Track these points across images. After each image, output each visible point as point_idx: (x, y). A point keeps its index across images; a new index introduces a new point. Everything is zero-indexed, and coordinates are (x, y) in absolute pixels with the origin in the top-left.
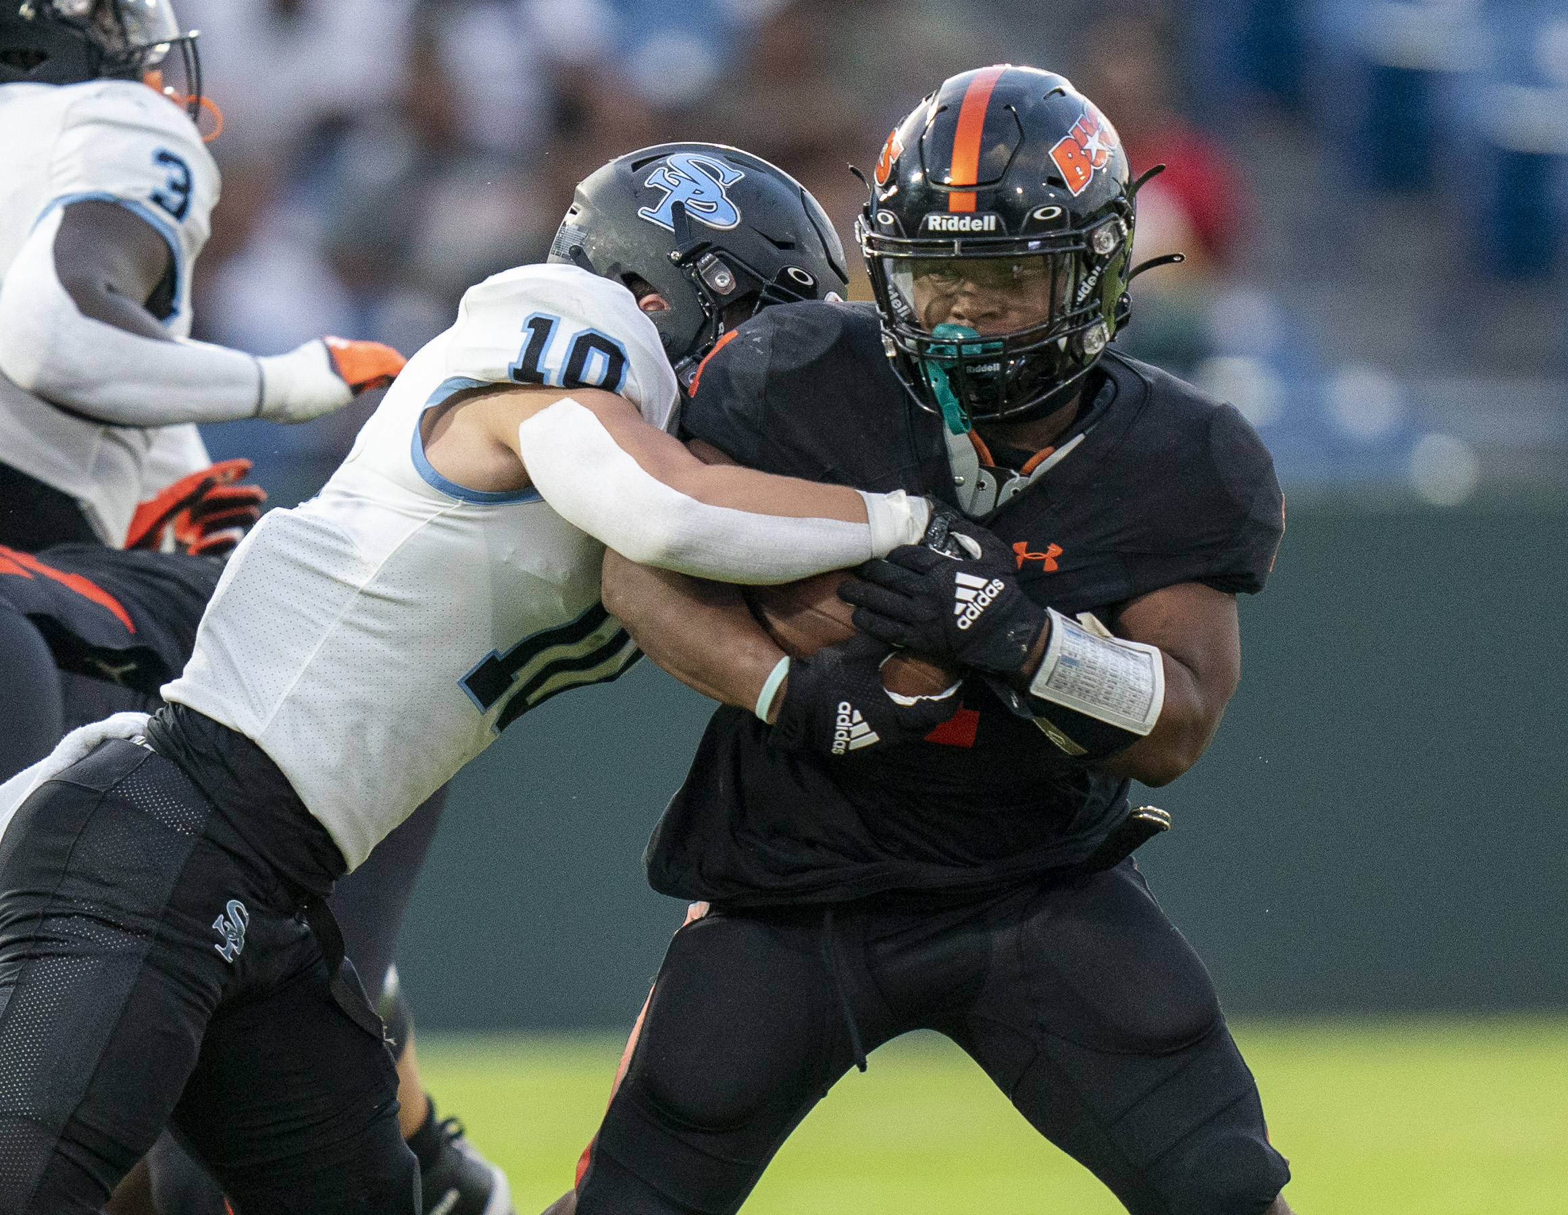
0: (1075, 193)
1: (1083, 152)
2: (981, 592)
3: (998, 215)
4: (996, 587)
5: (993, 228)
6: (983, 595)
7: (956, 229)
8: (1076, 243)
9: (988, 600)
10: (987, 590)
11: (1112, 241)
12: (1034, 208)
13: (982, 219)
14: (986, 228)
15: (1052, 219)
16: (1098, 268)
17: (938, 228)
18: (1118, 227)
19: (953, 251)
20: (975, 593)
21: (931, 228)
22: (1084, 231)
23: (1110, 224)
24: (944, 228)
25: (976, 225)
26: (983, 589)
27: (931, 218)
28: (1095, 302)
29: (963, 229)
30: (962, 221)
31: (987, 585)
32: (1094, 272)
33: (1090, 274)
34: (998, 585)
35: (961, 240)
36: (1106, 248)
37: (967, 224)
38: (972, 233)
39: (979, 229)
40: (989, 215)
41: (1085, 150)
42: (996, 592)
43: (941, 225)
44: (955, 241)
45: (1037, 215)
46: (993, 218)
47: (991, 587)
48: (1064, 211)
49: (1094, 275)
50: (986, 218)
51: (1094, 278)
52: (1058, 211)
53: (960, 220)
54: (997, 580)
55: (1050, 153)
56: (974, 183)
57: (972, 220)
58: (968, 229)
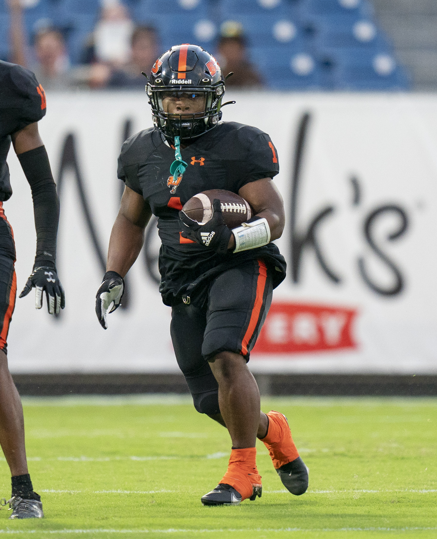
0: (213, 76)
2: (208, 237)
4: (212, 234)
5: (191, 83)
6: (209, 238)
7: (180, 83)
8: (213, 90)
9: (211, 239)
10: (210, 236)
11: (221, 92)
12: (202, 78)
13: (187, 80)
14: (189, 83)
15: (207, 82)
16: (217, 99)
17: (175, 83)
18: (223, 88)
19: (180, 89)
20: (207, 237)
21: (173, 83)
22: (215, 87)
23: (221, 87)
24: (177, 83)
25: (186, 82)
26: (209, 236)
27: (173, 80)
28: (216, 108)
29: (182, 83)
30: (182, 81)
31: (210, 234)
34: (213, 233)
35: (182, 86)
37: (183, 82)
38: (185, 84)
39: (187, 83)
41: (214, 65)
42: (213, 236)
43: (176, 82)
44: (180, 86)
45: (203, 80)
46: (191, 80)
47: (211, 235)
49: (216, 101)
50: (189, 80)
52: (208, 80)
53: (181, 80)
54: (213, 232)
55: (206, 64)
56: (185, 70)
57: (185, 81)
58: (183, 83)
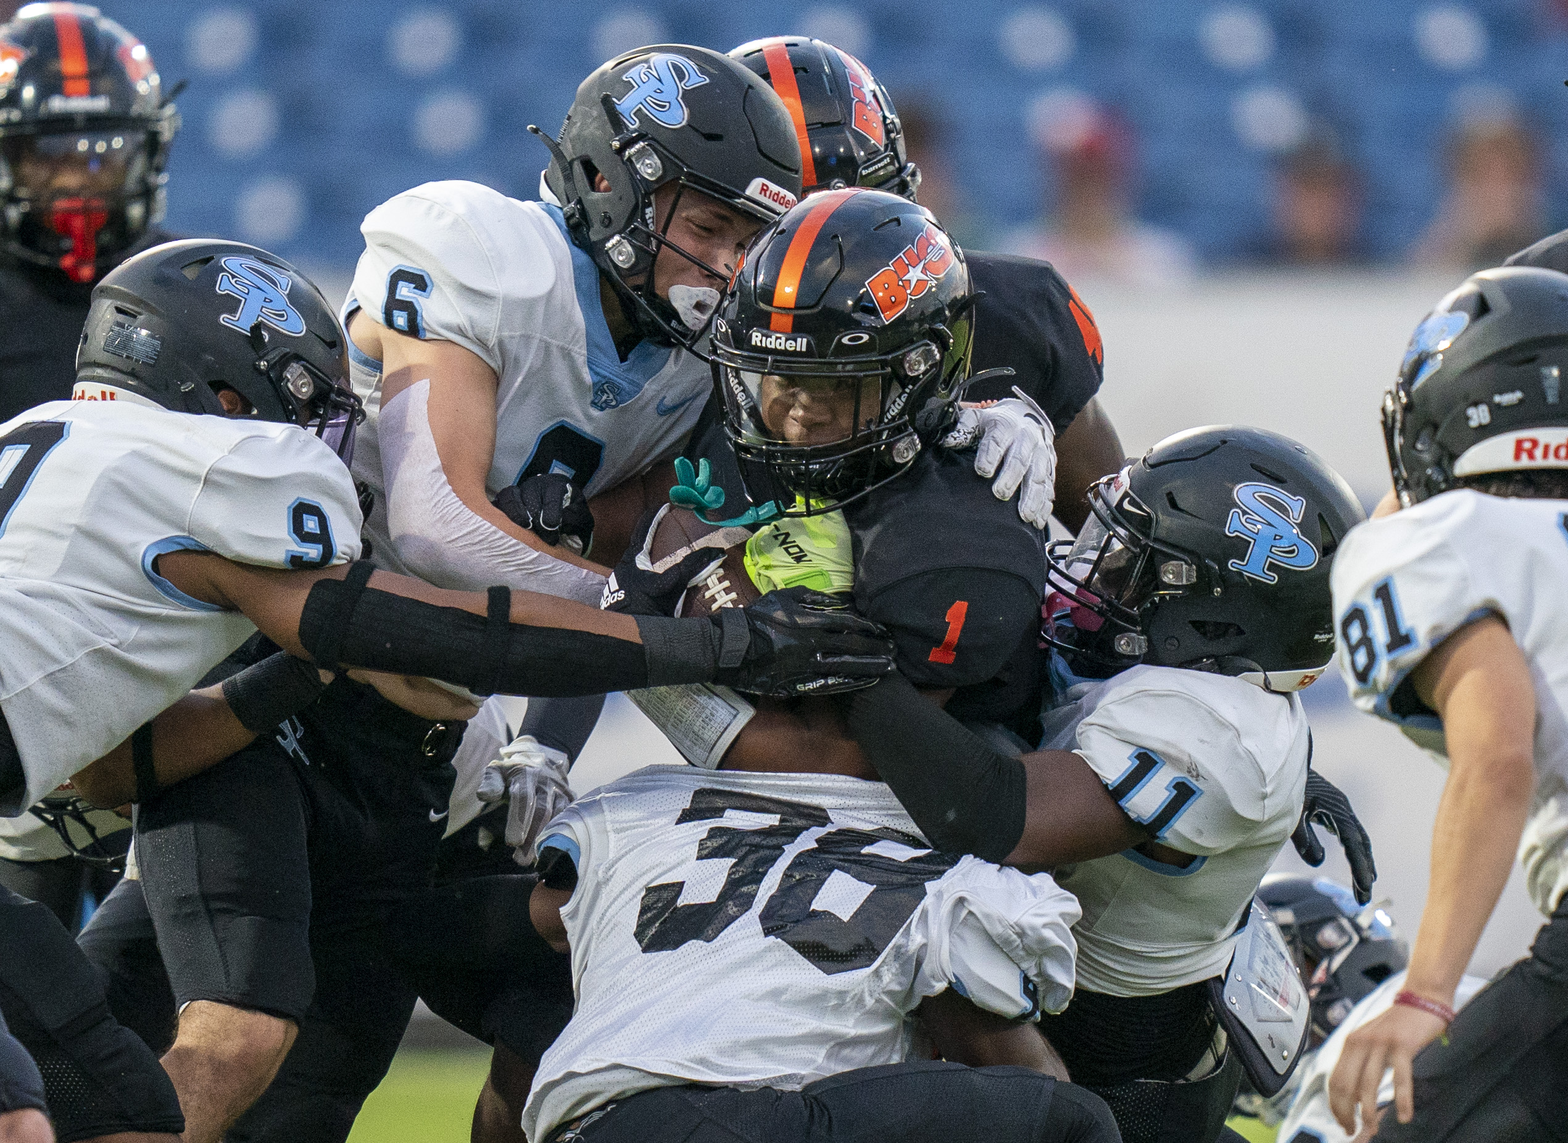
0: (888, 320)
1: (900, 283)
3: (810, 338)
5: (804, 349)
7: (773, 346)
8: (883, 368)
11: (923, 364)
12: (840, 335)
13: (796, 341)
14: (798, 349)
15: (859, 345)
16: (911, 387)
17: (759, 344)
18: (928, 352)
19: (766, 367)
21: (753, 343)
22: (895, 355)
23: (921, 350)
24: (764, 345)
25: (790, 346)
27: (754, 334)
28: (904, 418)
29: (778, 347)
30: (779, 341)
32: (907, 390)
33: (904, 392)
35: (775, 357)
36: (917, 370)
37: (782, 343)
38: (785, 352)
39: (793, 349)
40: (802, 338)
41: (904, 281)
43: (761, 341)
44: (769, 358)
45: (845, 340)
46: (805, 340)
48: (871, 337)
49: (906, 392)
50: (799, 340)
51: (906, 395)
52: (866, 337)
53: (777, 338)
55: (867, 282)
56: (792, 306)
57: (787, 340)
58: (782, 347)
